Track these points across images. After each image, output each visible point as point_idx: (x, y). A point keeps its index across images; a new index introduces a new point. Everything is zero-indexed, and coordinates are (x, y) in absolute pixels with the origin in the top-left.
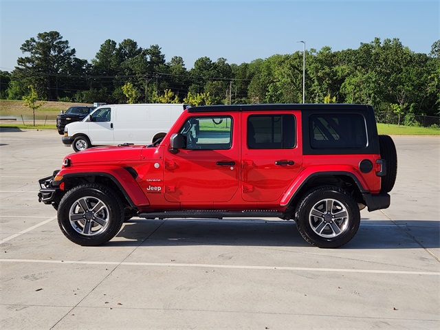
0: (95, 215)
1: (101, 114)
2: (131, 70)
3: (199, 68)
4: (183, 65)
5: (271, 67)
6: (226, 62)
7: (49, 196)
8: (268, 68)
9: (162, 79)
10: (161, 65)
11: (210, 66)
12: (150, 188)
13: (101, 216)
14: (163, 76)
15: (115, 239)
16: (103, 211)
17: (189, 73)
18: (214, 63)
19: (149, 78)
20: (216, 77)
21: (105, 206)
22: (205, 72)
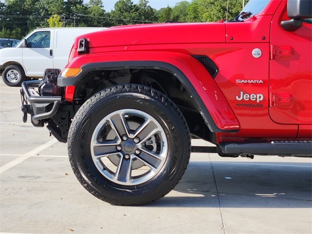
0: (139, 146)
1: (38, 38)
2: (47, 10)
3: (120, 10)
4: (102, 6)
5: (199, 10)
6: (148, 5)
7: (48, 109)
8: (195, 11)
9: (79, 20)
10: (78, 6)
11: (131, 8)
12: (243, 97)
13: (150, 148)
14: (80, 17)
15: (173, 194)
16: (153, 139)
17: (109, 15)
18: (135, 6)
19: (67, 18)
20: (138, 19)
21: (159, 129)
22: (125, 14)
